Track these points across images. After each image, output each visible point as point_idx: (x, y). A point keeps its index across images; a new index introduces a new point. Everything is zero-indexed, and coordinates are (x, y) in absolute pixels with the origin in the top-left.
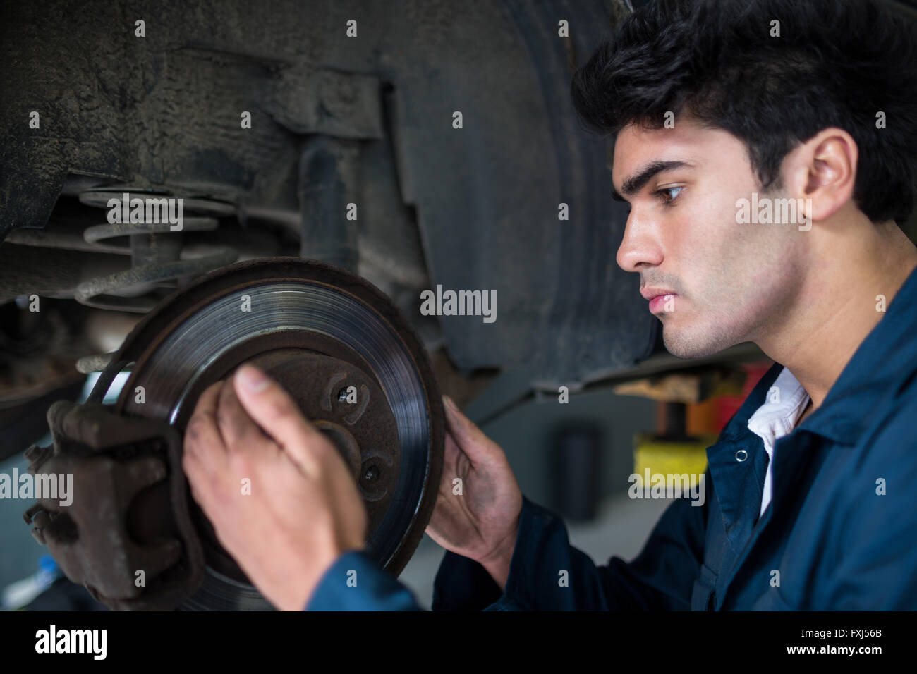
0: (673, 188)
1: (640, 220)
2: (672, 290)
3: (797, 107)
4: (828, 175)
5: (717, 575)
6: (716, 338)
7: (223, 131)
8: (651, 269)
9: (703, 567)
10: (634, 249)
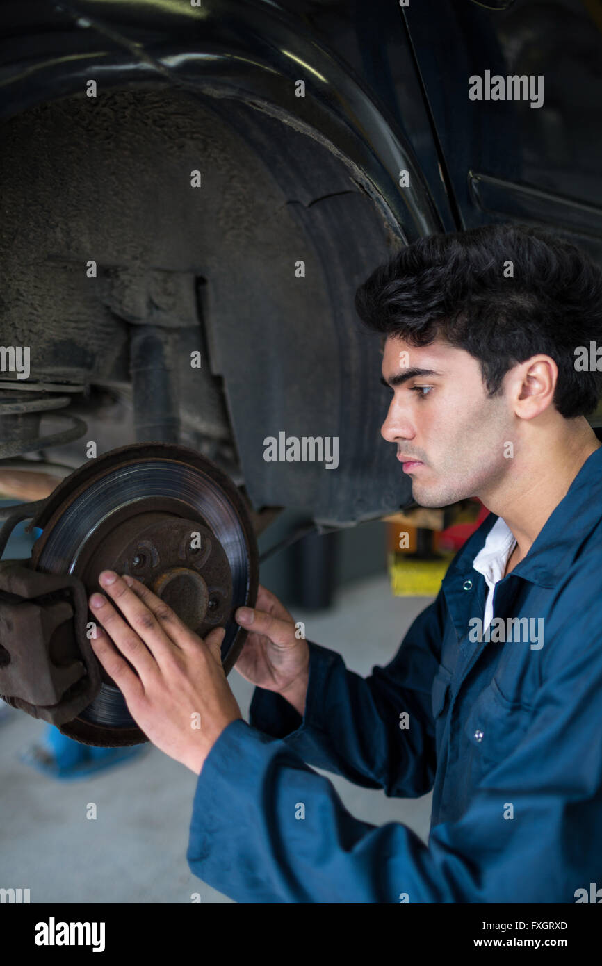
0: (425, 388)
1: (400, 405)
2: (420, 460)
3: (517, 338)
4: (536, 386)
5: (452, 673)
6: (449, 497)
7: (73, 325)
8: (406, 442)
9: (441, 667)
10: (395, 426)
